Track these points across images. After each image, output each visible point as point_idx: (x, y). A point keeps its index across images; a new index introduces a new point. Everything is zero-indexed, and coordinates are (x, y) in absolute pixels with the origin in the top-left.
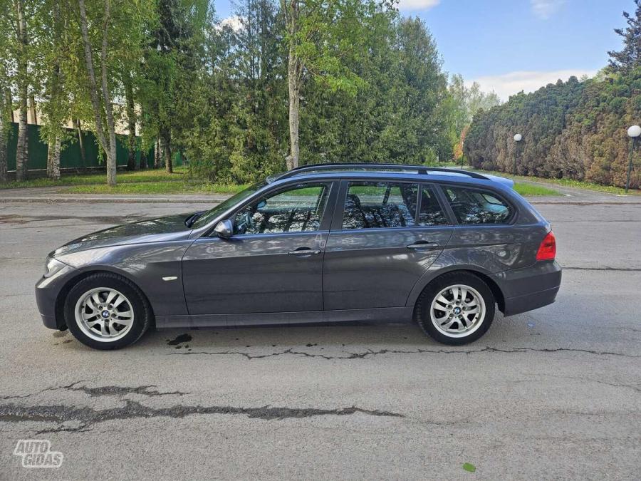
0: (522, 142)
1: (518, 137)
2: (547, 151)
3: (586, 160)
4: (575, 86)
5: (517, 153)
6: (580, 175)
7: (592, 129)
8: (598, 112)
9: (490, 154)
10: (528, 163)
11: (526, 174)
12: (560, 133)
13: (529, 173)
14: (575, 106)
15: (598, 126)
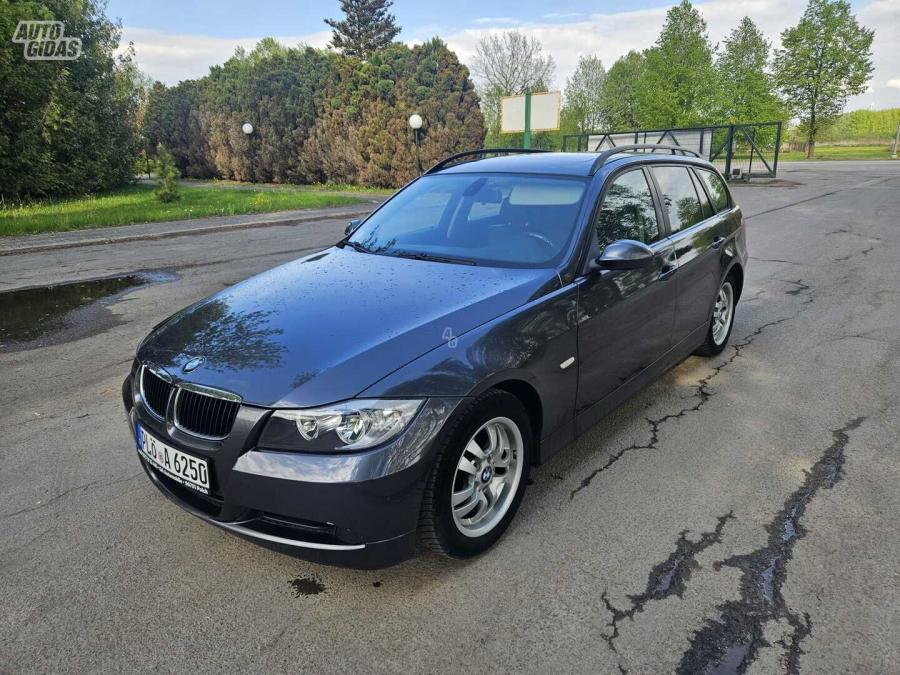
0: (255, 134)
1: (248, 128)
2: (299, 148)
3: (358, 159)
4: (316, 61)
5: (251, 152)
6: (350, 177)
7: (357, 118)
8: (360, 97)
9: (199, 153)
10: (271, 165)
11: (269, 179)
12: (312, 123)
13: (276, 179)
14: (323, 88)
15: (364, 114)
